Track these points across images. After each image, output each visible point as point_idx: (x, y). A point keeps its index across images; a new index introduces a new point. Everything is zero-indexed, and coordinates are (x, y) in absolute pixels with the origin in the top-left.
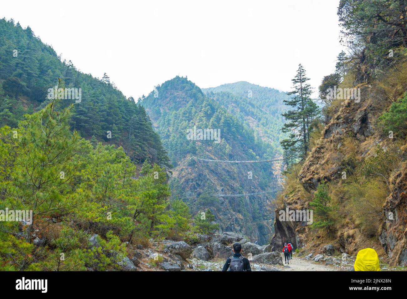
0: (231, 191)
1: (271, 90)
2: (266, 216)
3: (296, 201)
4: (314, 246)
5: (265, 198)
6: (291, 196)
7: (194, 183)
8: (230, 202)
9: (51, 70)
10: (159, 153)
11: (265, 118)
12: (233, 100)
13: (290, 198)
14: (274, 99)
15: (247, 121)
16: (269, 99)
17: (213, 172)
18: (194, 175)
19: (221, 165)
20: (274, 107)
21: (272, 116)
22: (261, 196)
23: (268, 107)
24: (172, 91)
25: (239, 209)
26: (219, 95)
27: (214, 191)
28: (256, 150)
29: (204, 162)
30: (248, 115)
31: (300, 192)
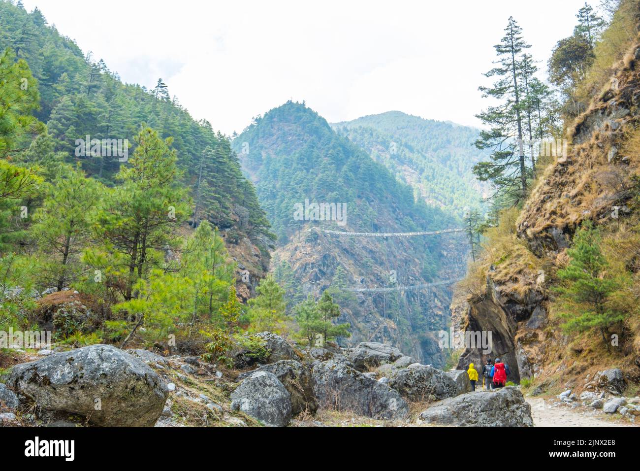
0: (376, 283)
1: (439, 125)
2: (434, 324)
3: (515, 276)
4: (570, 372)
5: (432, 294)
6: (502, 266)
7: (316, 270)
8: (375, 301)
9: (68, 75)
10: (252, 214)
11: (431, 168)
12: (379, 140)
13: (501, 271)
14: (445, 138)
15: (401, 174)
16: (437, 139)
17: (347, 252)
18: (315, 257)
19: (360, 242)
20: (445, 151)
21: (441, 166)
22: (425, 291)
23: (435, 150)
24: (281, 124)
25: (389, 312)
26: (356, 132)
27: (348, 282)
28: (417, 218)
29: (332, 235)
30: (403, 163)
31: (521, 259)
